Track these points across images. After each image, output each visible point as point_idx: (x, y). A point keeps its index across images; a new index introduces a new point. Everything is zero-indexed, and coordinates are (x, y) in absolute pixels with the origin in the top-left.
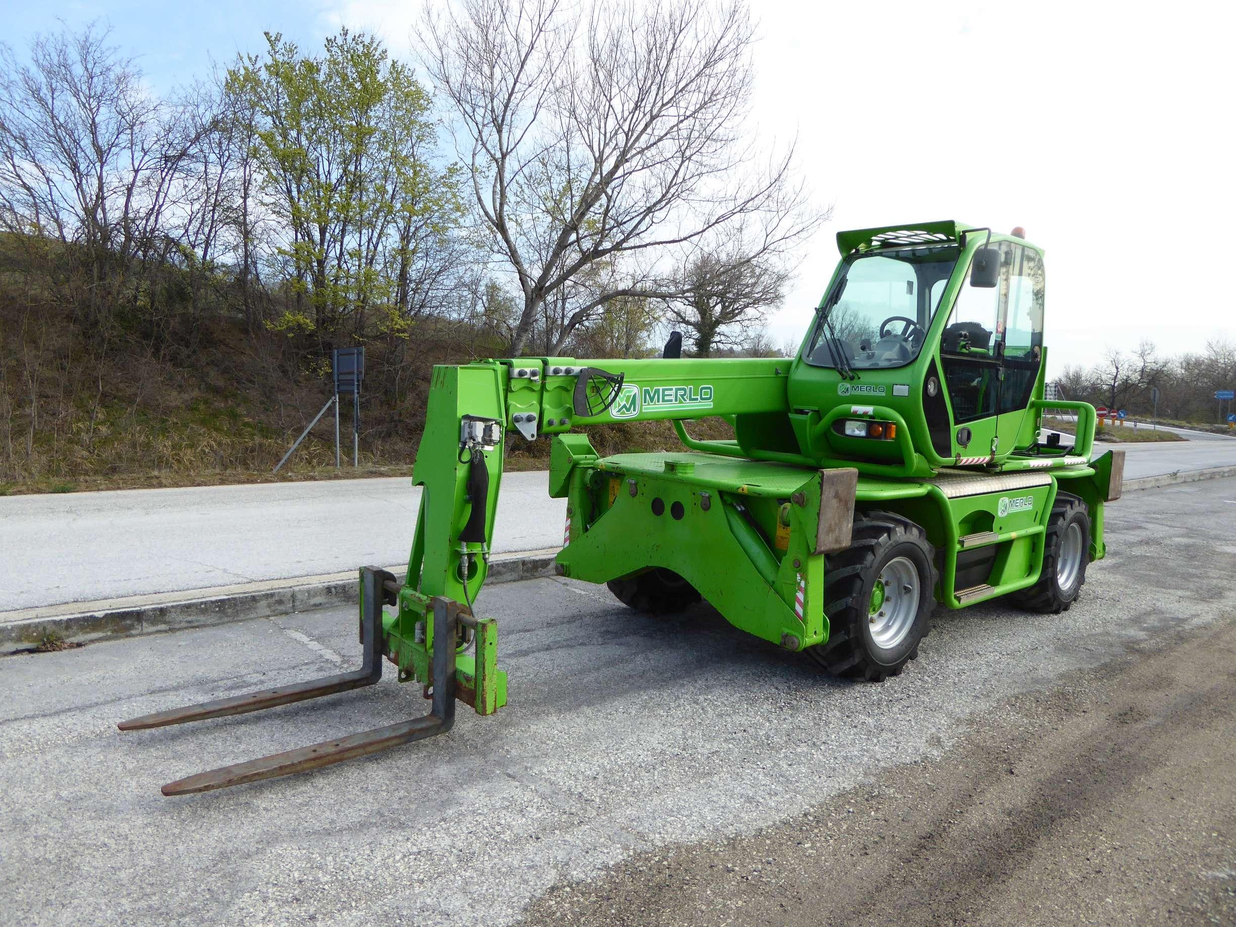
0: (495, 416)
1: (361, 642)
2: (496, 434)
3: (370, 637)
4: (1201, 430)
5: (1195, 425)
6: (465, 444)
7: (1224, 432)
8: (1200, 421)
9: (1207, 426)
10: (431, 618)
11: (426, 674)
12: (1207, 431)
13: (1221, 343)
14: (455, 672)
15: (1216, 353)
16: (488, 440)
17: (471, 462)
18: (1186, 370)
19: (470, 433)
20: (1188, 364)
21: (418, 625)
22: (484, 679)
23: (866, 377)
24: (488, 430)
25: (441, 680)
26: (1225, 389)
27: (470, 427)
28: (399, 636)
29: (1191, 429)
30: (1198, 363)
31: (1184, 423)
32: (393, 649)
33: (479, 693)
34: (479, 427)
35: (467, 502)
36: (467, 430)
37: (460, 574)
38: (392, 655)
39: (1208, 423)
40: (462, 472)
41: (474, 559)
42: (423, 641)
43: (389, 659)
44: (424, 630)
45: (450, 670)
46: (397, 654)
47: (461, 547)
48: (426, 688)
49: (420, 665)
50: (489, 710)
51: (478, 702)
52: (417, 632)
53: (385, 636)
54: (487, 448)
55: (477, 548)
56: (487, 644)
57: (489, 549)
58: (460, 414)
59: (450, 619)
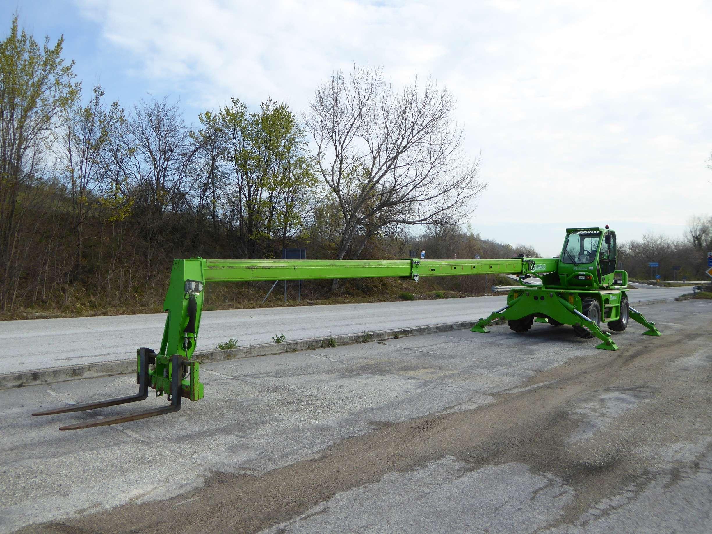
0: (200, 280)
1: (138, 383)
2: (200, 287)
3: (143, 379)
4: (643, 283)
5: (640, 280)
6: (187, 291)
7: (654, 284)
8: (642, 278)
9: (645, 281)
10: (171, 365)
11: (169, 389)
12: (646, 283)
13: (651, 236)
14: (182, 385)
15: (648, 242)
16: (197, 290)
17: (190, 299)
18: (632, 250)
19: (189, 287)
20: (633, 246)
21: (165, 370)
22: (194, 386)
23: (581, 265)
24: (197, 286)
25: (175, 390)
26: (654, 261)
27: (189, 284)
28: (156, 376)
29: (638, 282)
30: (638, 246)
31: (634, 280)
32: (153, 383)
33: (192, 392)
34: (193, 285)
35: (187, 316)
36: (188, 286)
37: (184, 347)
38: (153, 385)
39: (646, 279)
40: (185, 303)
41: (190, 340)
42: (167, 376)
43: (152, 388)
44: (168, 372)
45: (179, 385)
46: (155, 384)
47: (184, 334)
48: (169, 396)
49: (166, 385)
50: (196, 398)
51: (191, 396)
52: (165, 373)
53: (150, 378)
54: (197, 294)
55: (191, 335)
56: (195, 371)
57: (197, 335)
58: (185, 279)
59: (179, 362)
